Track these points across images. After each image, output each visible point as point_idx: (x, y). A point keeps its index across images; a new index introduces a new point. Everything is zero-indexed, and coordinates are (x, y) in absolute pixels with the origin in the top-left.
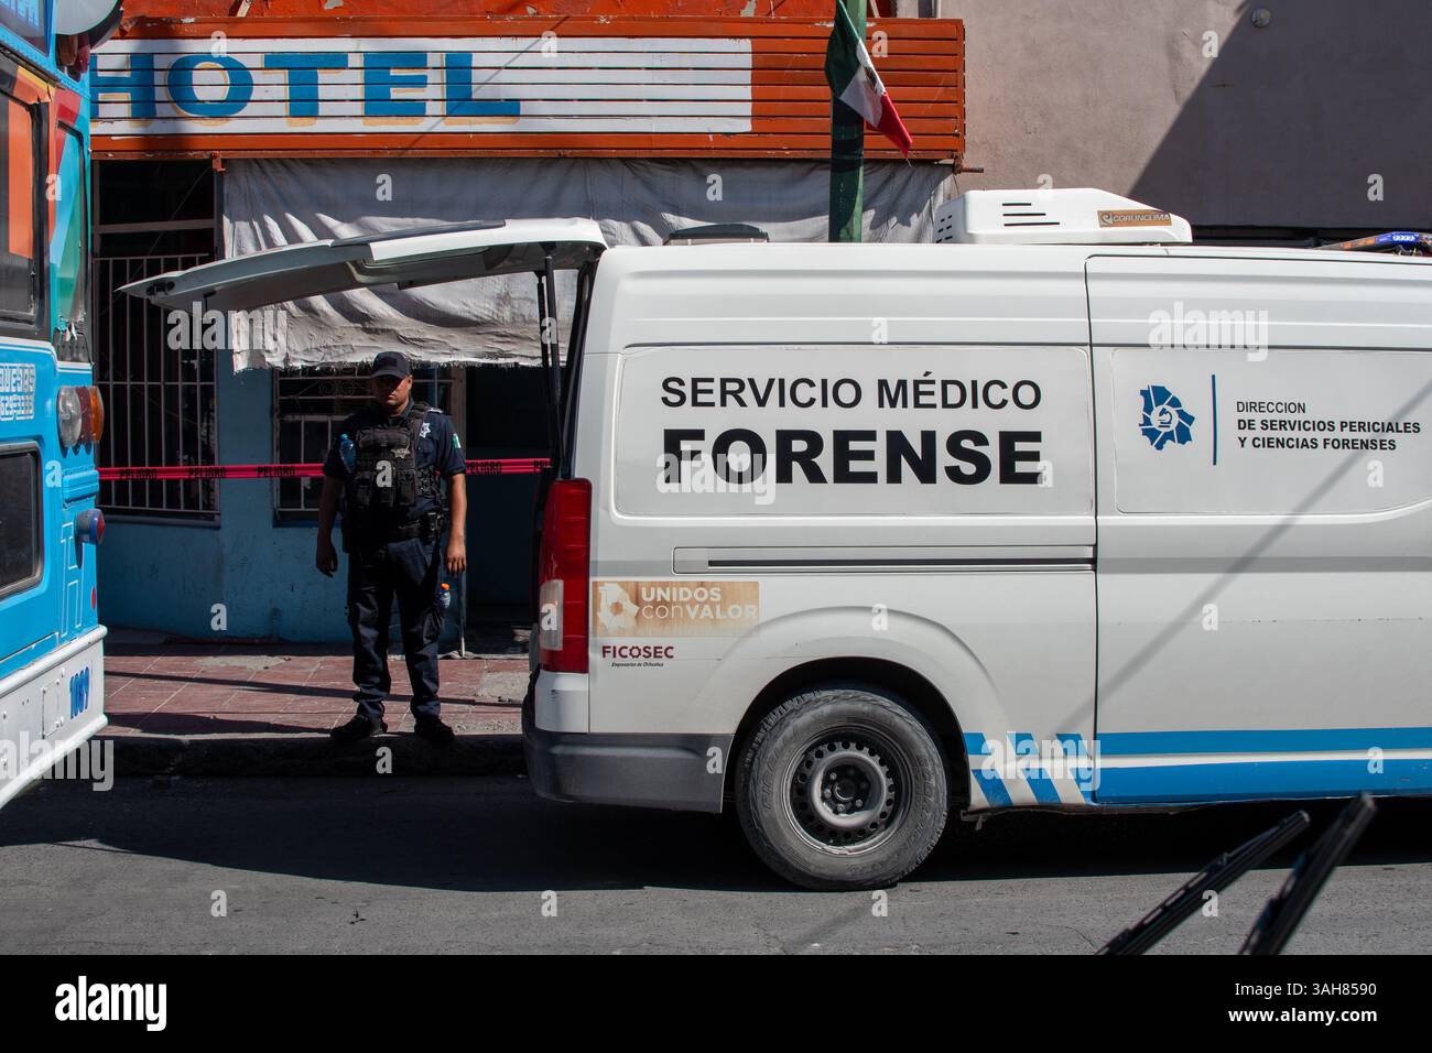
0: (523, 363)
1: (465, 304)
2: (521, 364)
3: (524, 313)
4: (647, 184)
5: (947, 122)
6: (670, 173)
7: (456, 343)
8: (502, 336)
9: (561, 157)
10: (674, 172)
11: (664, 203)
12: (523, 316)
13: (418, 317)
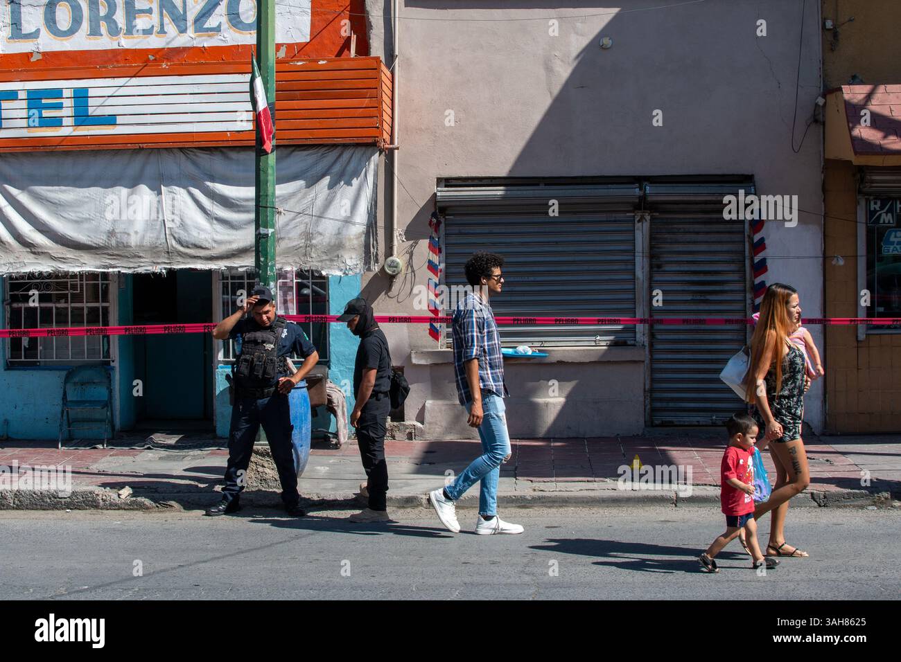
0: (123, 271)
1: (89, 237)
2: (122, 271)
3: (123, 241)
4: (194, 163)
5: (371, 120)
6: (208, 156)
7: (84, 260)
8: (111, 255)
9: (141, 149)
10: (211, 155)
11: (206, 174)
12: (123, 243)
13: (63, 245)
